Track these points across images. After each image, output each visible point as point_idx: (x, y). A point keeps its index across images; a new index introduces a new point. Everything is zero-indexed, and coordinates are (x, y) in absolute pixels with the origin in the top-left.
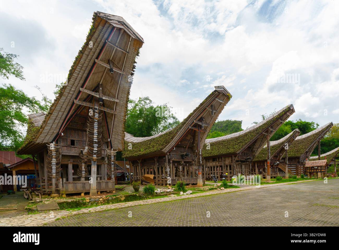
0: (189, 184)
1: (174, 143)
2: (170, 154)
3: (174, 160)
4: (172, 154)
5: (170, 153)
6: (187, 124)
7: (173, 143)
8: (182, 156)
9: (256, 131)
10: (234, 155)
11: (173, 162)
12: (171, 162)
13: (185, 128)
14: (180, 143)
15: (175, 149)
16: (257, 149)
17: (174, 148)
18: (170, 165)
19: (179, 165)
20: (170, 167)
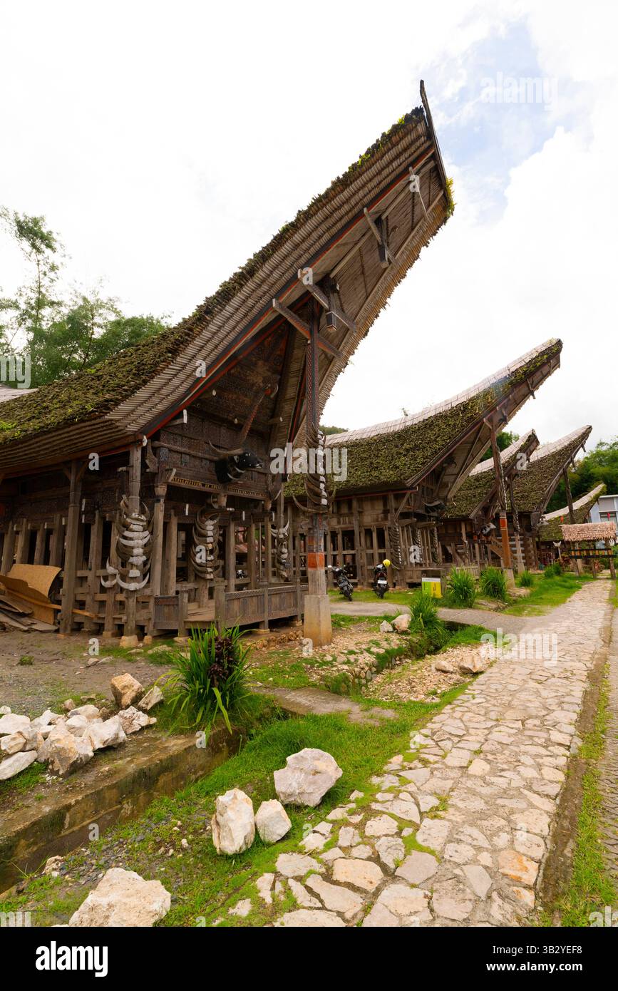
0: (257, 625)
1: (186, 385)
2: (157, 444)
3: (177, 483)
4: (170, 450)
5: (154, 437)
6: (263, 281)
7: (175, 382)
8: (223, 469)
9: (463, 412)
10: (393, 491)
11: (168, 493)
12: (161, 490)
13: (250, 302)
14: (214, 393)
15: (185, 420)
16: (454, 477)
17: (181, 415)
18: (152, 509)
19: (202, 513)
20: (149, 522)
